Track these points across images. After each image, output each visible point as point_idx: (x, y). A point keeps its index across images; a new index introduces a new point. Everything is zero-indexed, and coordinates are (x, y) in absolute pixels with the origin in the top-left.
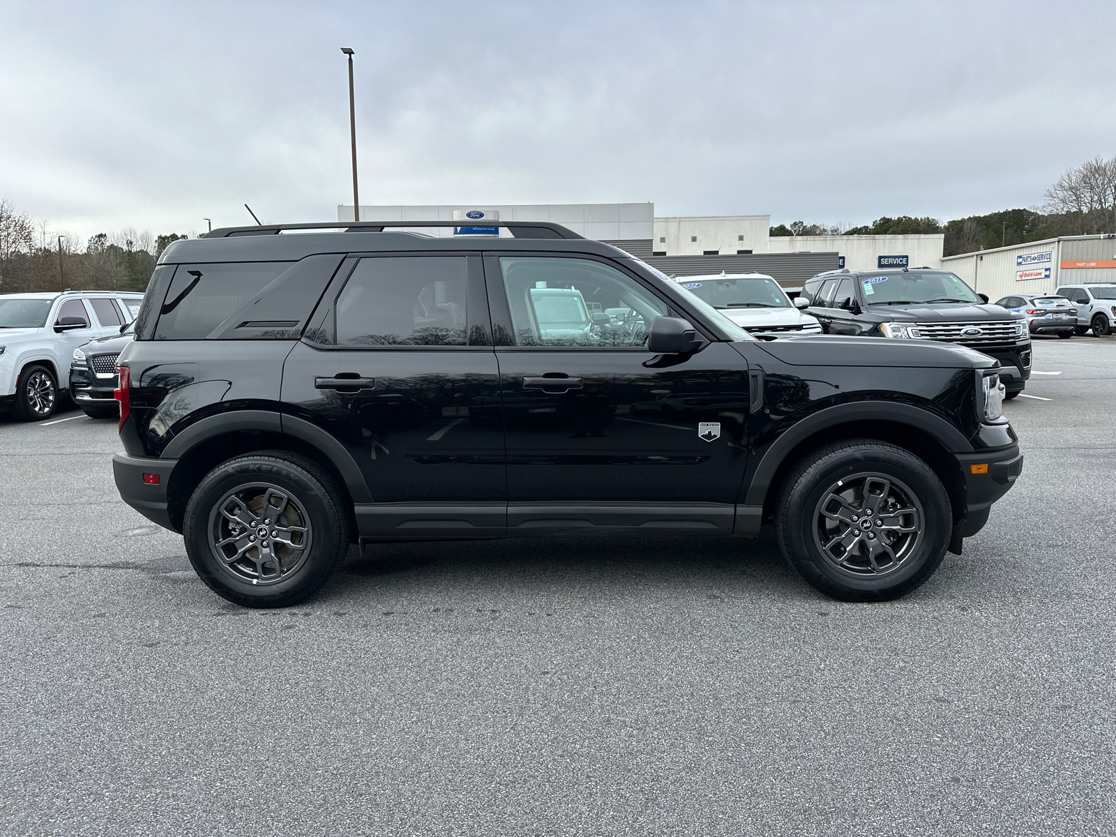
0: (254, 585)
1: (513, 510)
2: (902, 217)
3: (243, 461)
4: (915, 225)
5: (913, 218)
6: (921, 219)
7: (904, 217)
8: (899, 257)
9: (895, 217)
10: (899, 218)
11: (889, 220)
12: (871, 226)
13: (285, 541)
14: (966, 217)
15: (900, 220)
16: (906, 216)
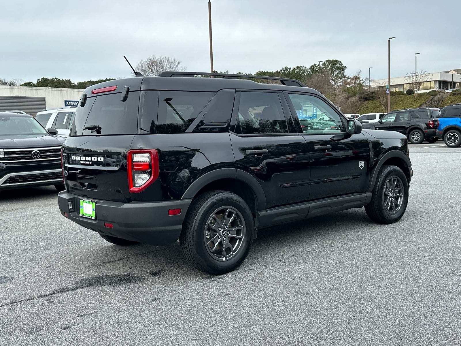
0: (224, 261)
1: (311, 205)
2: (54, 78)
3: (218, 196)
4: (63, 83)
5: (61, 79)
6: (66, 80)
7: (55, 78)
8: (74, 102)
9: (50, 78)
10: (52, 79)
11: (47, 80)
12: (35, 82)
13: (233, 235)
14: (86, 81)
15: (53, 80)
16: (56, 77)
